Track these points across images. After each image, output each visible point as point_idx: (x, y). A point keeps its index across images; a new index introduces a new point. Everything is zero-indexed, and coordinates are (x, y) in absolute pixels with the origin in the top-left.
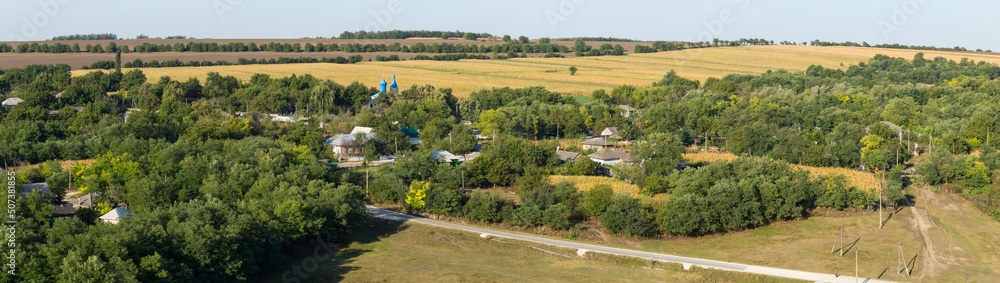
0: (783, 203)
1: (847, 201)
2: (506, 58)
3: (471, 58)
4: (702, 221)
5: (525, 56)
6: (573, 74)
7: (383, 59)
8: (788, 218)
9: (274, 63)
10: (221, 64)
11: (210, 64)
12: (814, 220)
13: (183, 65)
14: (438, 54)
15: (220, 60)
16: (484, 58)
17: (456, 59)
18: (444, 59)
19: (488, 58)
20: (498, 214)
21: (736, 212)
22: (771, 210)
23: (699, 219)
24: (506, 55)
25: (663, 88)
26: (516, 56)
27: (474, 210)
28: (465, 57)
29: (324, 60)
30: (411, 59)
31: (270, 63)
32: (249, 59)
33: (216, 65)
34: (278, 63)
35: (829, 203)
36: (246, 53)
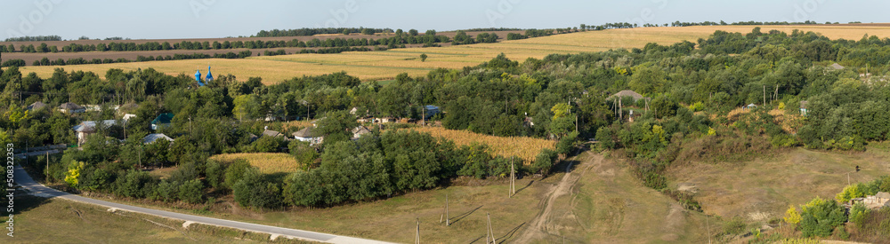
0: (416, 174)
1: (487, 169)
2: (385, 49)
3: (353, 50)
4: (325, 193)
5: (404, 47)
6: (423, 60)
7: (270, 54)
8: (424, 188)
9: (170, 59)
10: (121, 61)
11: (111, 62)
12: (455, 190)
13: (86, 63)
14: (322, 48)
15: (121, 58)
16: (366, 50)
17: (339, 52)
18: (328, 52)
19: (370, 50)
20: (141, 190)
21: (363, 183)
22: (401, 182)
23: (321, 192)
24: (386, 47)
25: (490, 71)
26: (396, 47)
27: (120, 187)
28: (348, 50)
29: (216, 56)
30: (297, 53)
31: (166, 59)
32: (147, 56)
33: (116, 62)
34: (174, 59)
35: (469, 172)
36: (161, 51)
